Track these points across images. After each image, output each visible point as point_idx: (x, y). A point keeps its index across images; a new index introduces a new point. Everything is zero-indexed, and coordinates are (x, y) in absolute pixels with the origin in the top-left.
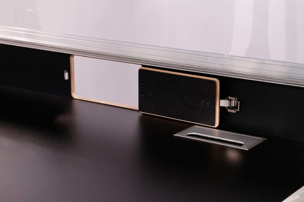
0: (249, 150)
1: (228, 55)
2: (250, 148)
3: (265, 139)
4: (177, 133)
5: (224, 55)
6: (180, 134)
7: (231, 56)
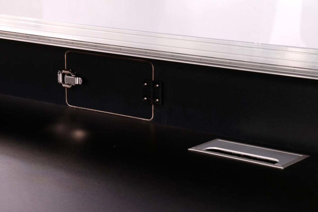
0: (285, 169)
1: (258, 43)
2: (285, 167)
3: (306, 156)
4: (193, 148)
5: (254, 43)
6: (197, 148)
7: (262, 44)
